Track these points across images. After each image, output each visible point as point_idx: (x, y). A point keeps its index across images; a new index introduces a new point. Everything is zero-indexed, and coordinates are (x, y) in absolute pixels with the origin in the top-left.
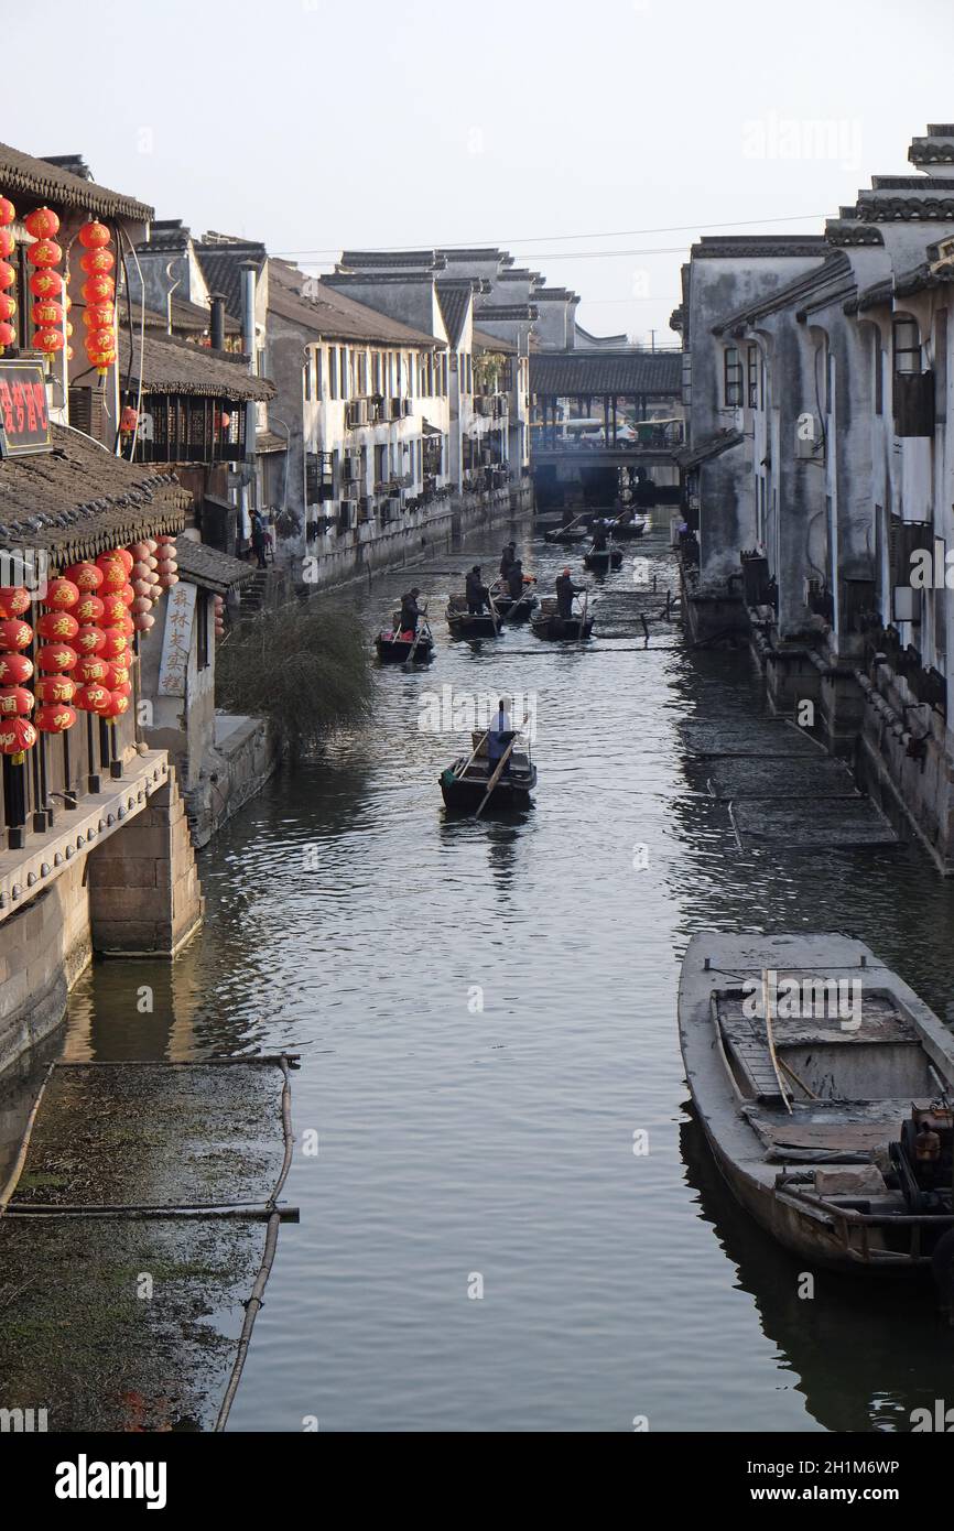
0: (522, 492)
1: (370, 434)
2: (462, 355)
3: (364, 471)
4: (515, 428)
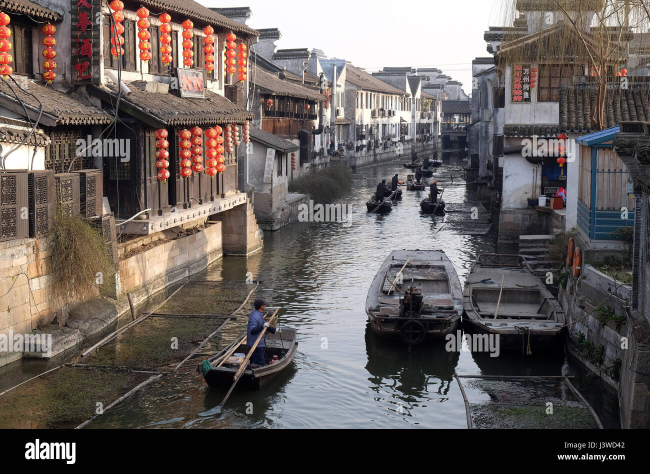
0: (438, 143)
1: (380, 120)
2: (417, 99)
3: (378, 132)
4: (436, 123)
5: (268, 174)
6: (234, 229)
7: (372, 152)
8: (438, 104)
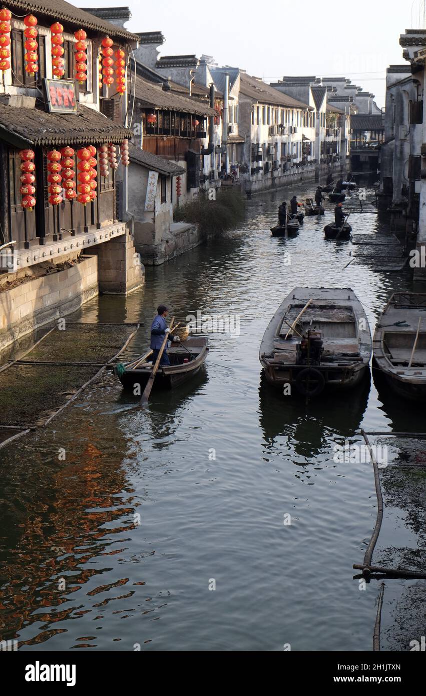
0: (345, 164)
1: (279, 138)
2: (321, 113)
3: (276, 152)
4: (343, 141)
5: (150, 200)
6: (111, 264)
7: (269, 175)
8: (346, 119)
